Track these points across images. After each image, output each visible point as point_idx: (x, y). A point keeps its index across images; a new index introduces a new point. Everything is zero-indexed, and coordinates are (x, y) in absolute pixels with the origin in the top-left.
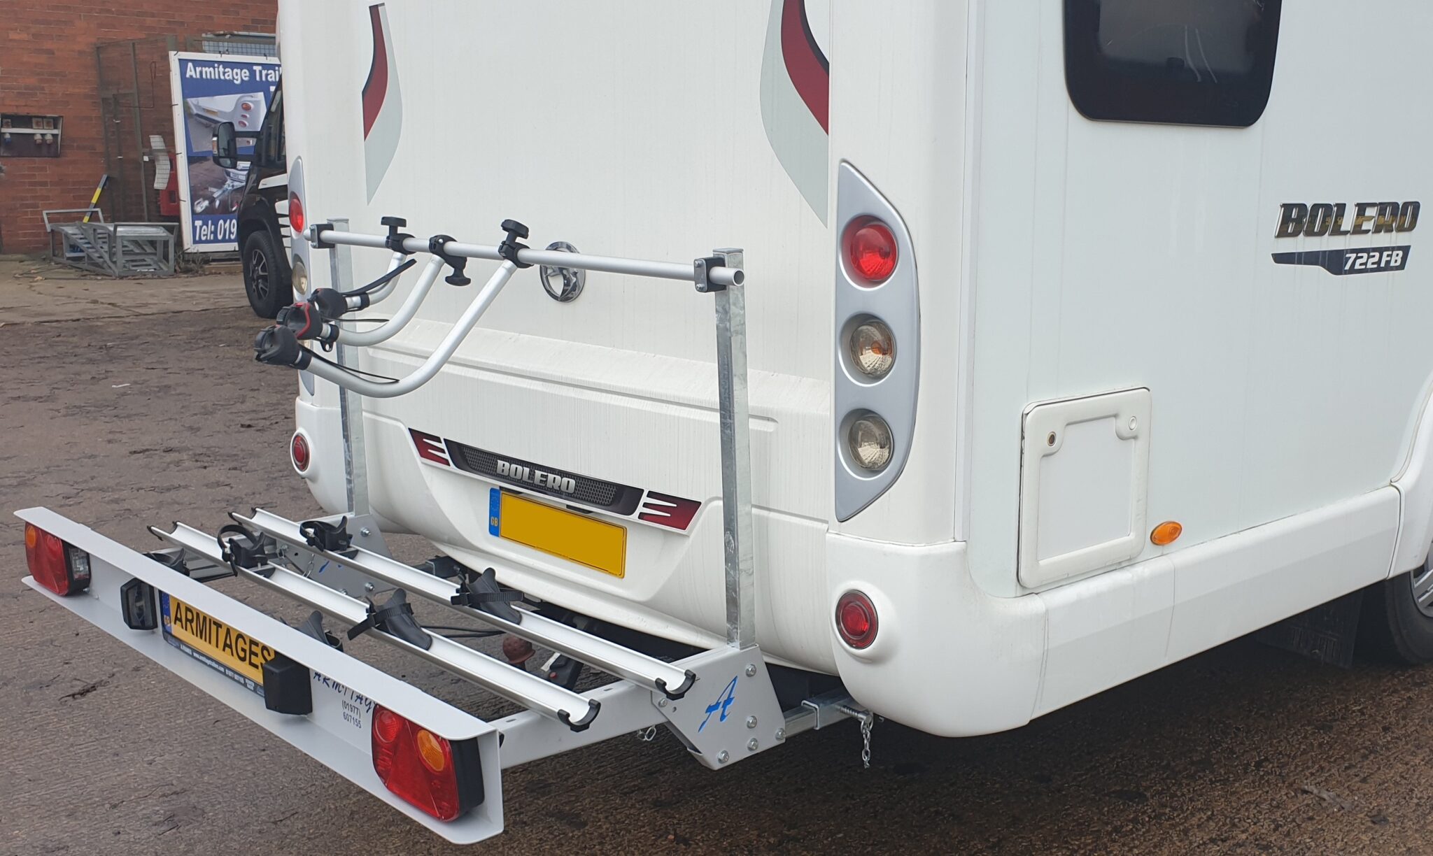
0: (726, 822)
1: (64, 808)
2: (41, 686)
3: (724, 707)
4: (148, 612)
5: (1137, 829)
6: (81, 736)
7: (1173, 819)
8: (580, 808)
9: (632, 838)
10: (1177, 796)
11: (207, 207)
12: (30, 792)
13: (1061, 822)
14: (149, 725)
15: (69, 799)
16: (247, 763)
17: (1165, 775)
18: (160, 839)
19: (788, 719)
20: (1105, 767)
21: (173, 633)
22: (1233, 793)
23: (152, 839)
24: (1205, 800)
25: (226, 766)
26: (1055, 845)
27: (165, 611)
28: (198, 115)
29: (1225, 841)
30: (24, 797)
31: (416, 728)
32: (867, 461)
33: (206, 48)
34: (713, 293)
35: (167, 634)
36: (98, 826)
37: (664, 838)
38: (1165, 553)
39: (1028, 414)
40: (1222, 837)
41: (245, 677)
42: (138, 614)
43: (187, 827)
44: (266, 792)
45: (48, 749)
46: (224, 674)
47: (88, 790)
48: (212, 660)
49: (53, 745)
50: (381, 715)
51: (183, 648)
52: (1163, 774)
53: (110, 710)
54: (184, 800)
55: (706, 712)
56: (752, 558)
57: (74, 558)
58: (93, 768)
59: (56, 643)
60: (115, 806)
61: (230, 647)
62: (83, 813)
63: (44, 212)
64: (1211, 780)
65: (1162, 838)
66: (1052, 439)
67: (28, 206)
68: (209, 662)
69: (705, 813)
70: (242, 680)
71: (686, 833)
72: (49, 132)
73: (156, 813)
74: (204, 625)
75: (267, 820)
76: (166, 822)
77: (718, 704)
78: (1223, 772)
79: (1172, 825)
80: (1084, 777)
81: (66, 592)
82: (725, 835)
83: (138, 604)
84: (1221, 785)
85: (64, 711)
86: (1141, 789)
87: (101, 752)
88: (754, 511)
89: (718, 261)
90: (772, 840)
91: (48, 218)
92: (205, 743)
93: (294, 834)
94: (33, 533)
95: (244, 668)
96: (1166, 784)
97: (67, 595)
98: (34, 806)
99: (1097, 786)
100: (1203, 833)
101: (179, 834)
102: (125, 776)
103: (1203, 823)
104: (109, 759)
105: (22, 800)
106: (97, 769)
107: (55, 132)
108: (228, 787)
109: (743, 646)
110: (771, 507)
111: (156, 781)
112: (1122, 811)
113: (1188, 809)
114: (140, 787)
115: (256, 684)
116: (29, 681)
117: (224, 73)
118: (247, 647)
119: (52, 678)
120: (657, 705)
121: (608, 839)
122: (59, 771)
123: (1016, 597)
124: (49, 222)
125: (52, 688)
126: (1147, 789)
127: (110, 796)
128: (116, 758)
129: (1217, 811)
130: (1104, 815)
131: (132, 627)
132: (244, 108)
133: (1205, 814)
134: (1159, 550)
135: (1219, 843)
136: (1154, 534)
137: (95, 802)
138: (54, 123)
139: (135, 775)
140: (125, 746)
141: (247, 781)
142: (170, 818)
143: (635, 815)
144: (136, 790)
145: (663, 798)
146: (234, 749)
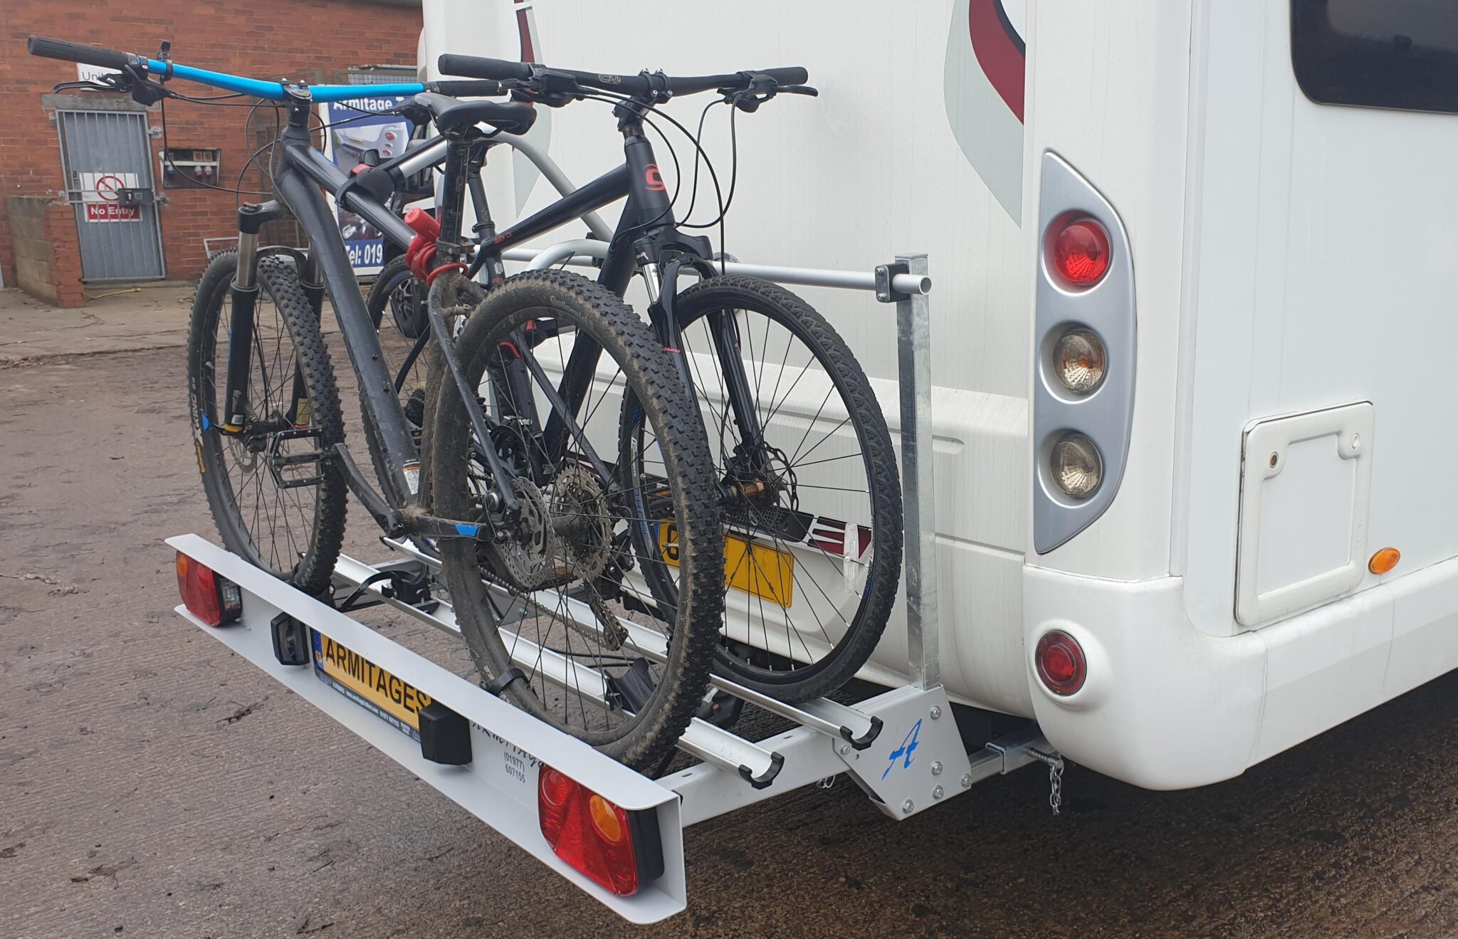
0: (899, 863)
1: (218, 841)
2: (199, 708)
3: (908, 752)
4: (299, 646)
5: (1340, 876)
6: (236, 762)
7: (1378, 864)
8: (744, 845)
9: (801, 880)
10: (1378, 837)
11: (354, 234)
12: (186, 822)
13: (1258, 867)
14: (303, 751)
15: (224, 831)
16: (401, 793)
17: (1362, 814)
18: (315, 876)
19: (974, 764)
20: (1296, 804)
21: (325, 669)
22: (1439, 834)
23: (307, 876)
24: (1410, 843)
25: (380, 796)
26: (1255, 893)
27: (316, 647)
28: (344, 145)
29: (1440, 890)
30: (180, 828)
31: (586, 793)
32: (1070, 487)
33: (352, 81)
34: (895, 304)
35: (320, 670)
36: (253, 860)
37: (834, 881)
38: (1382, 582)
39: (1249, 432)
40: (1435, 885)
41: (400, 721)
42: (289, 649)
43: (342, 864)
44: (421, 825)
45: (204, 776)
46: (378, 715)
47: (244, 821)
48: (366, 700)
49: (209, 772)
50: (549, 774)
51: (336, 685)
52: (1360, 811)
53: (264, 735)
54: (338, 833)
55: (890, 759)
56: (936, 591)
57: (224, 588)
58: (248, 797)
59: (213, 664)
60: (269, 839)
61: (384, 687)
62: (239, 846)
63: (205, 240)
64: (1411, 819)
65: (1369, 886)
66: (1274, 460)
67: (190, 235)
68: (362, 702)
69: (875, 852)
70: (397, 723)
71: (858, 876)
72: (209, 164)
73: (311, 847)
74: (357, 664)
75: (422, 855)
76: (321, 858)
77: (902, 749)
78: (1424, 811)
79: (1378, 870)
80: (1275, 816)
81: (218, 623)
82: (898, 878)
83: (289, 639)
84: (1424, 825)
85: (220, 735)
86: (1339, 830)
87: (257, 779)
88: (939, 540)
89: (901, 268)
90: (949, 885)
91: (209, 246)
92: (359, 771)
93: (450, 872)
94: (184, 561)
95: (398, 709)
96: (1365, 824)
97: (219, 626)
98: (189, 837)
99: (1291, 825)
100: (1412, 880)
101: (334, 871)
102: (279, 806)
103: (1411, 868)
104: (264, 788)
105: (178, 831)
106: (253, 798)
107: (214, 164)
108: (382, 819)
109: (928, 685)
110: (956, 536)
111: (311, 812)
112: (1322, 854)
113: (1392, 852)
114: (295, 818)
115: (412, 729)
116: (186, 704)
117: (369, 104)
118: (401, 689)
119: (208, 700)
120: (839, 753)
121: (775, 881)
122: (215, 800)
123: (1233, 636)
124: (210, 249)
125: (208, 711)
126: (1345, 829)
127: (265, 828)
128: (271, 787)
129: (1426, 854)
130: (1302, 858)
131: (283, 663)
132: (388, 138)
133: (1412, 858)
134: (1377, 579)
135: (1433, 891)
136: (1373, 562)
137: (251, 834)
138: (213, 155)
139: (289, 805)
140: (280, 774)
141: (401, 813)
142: (325, 853)
143: (802, 854)
144: (290, 821)
145: (830, 835)
146: (388, 778)
